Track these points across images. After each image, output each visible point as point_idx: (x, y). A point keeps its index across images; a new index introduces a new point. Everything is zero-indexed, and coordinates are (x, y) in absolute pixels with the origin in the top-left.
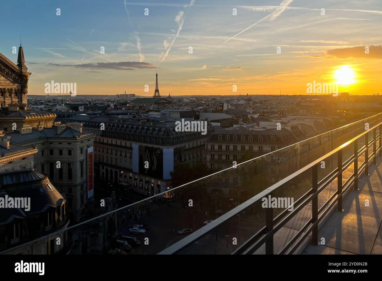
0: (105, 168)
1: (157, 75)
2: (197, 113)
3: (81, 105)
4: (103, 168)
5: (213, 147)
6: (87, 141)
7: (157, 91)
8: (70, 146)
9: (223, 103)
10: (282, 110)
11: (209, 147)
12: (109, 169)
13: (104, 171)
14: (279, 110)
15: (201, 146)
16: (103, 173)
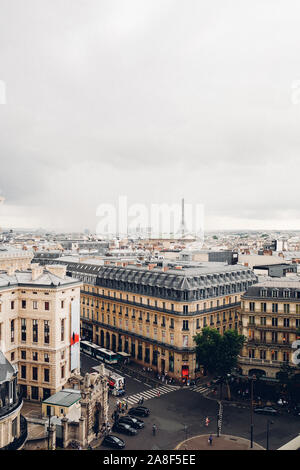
0: (100, 329)
2: (235, 256)
3: (75, 241)
4: (97, 330)
5: (252, 306)
6: (70, 291)
8: (47, 298)
11: (247, 306)
12: (105, 331)
13: (99, 334)
15: (236, 304)
16: (97, 336)
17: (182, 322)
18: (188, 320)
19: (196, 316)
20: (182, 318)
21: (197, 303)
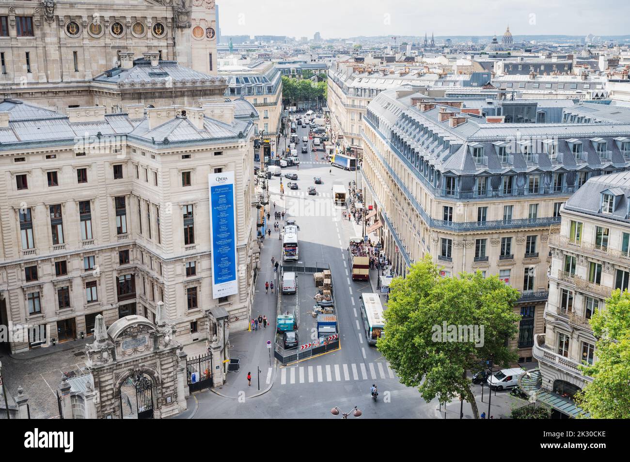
8: (154, 164)
17: (440, 240)
18: (452, 239)
19: (474, 234)
20: (439, 234)
21: (482, 203)
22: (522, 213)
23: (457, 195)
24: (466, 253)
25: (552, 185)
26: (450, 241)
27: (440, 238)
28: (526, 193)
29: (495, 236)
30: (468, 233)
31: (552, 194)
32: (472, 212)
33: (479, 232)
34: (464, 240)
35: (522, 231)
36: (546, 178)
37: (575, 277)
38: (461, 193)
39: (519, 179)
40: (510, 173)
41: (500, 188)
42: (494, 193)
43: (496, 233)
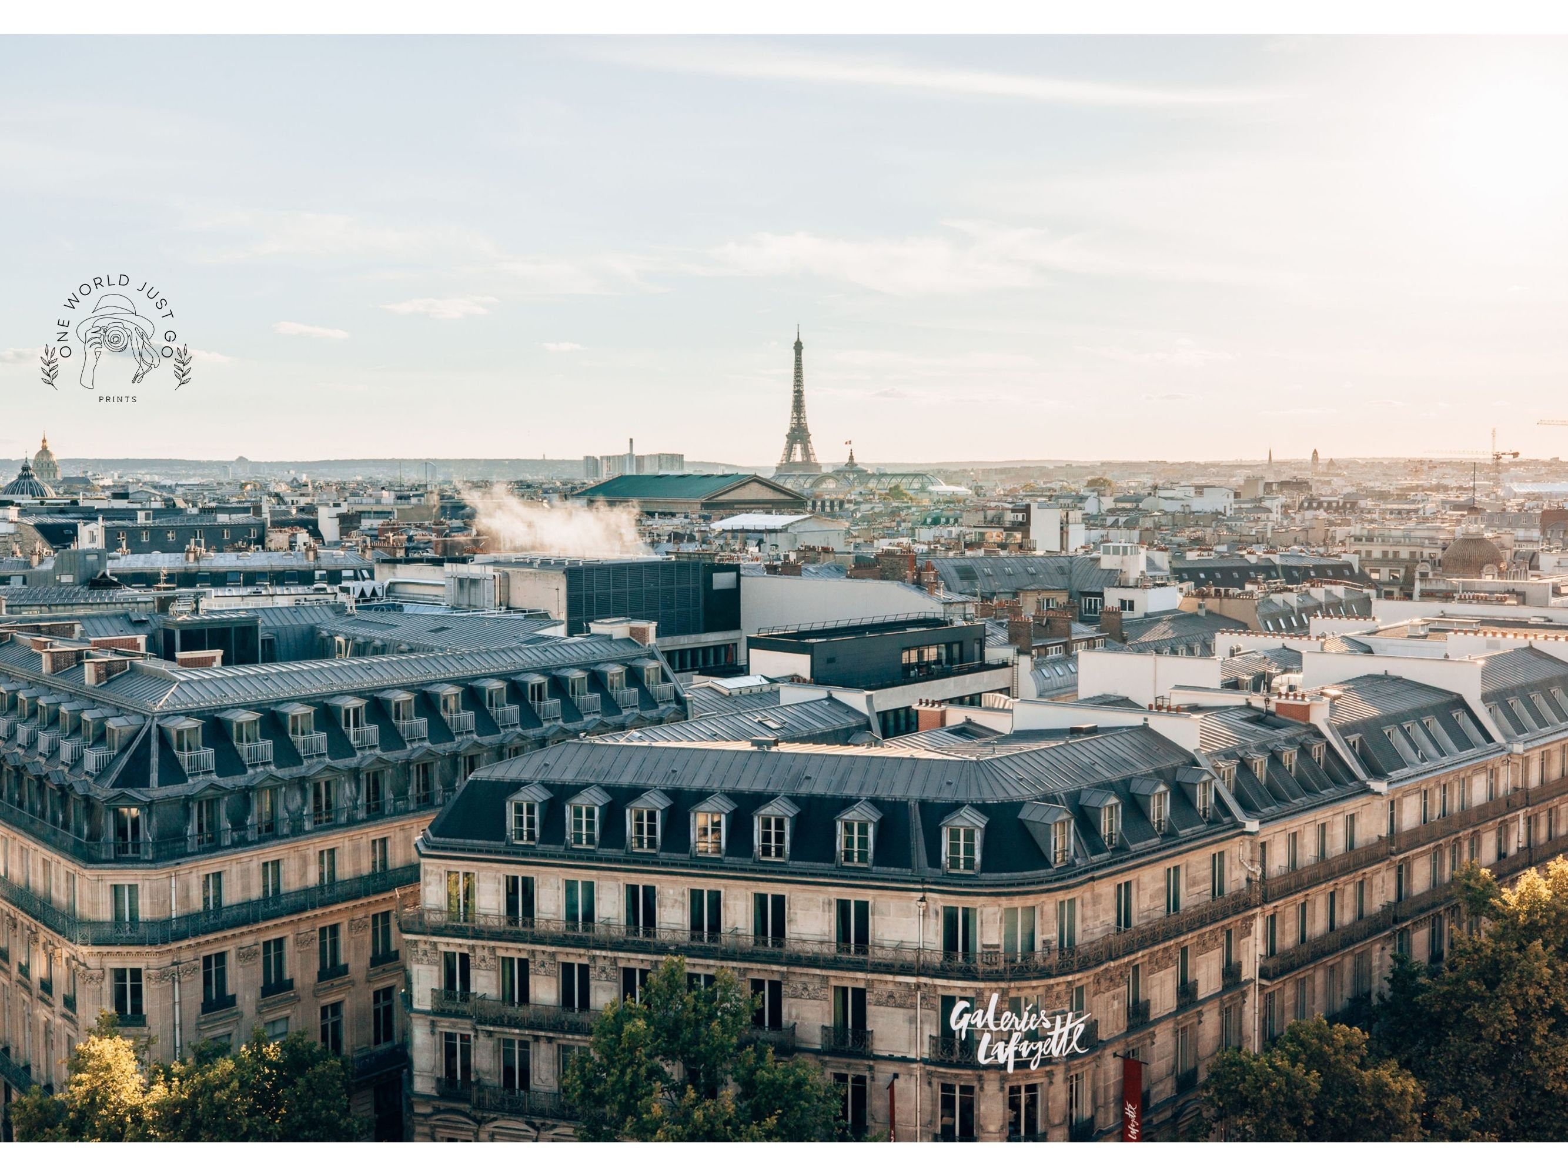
1: (798, 347)
7: (799, 434)
9: (1027, 509)
10: (1404, 554)
14: (1385, 553)
17: (107, 978)
18: (142, 966)
19: (198, 944)
20: (106, 960)
21: (211, 865)
22: (304, 875)
23: (146, 853)
24: (180, 998)
25: (362, 800)
26: (136, 974)
27: (107, 971)
28: (308, 826)
29: (248, 941)
30: (184, 943)
31: (363, 821)
32: (188, 889)
33: (210, 937)
34: (174, 964)
35: (308, 918)
36: (347, 785)
37: (472, 998)
38: (157, 845)
39: (290, 796)
40: (270, 783)
41: (249, 822)
42: (235, 835)
43: (251, 932)
